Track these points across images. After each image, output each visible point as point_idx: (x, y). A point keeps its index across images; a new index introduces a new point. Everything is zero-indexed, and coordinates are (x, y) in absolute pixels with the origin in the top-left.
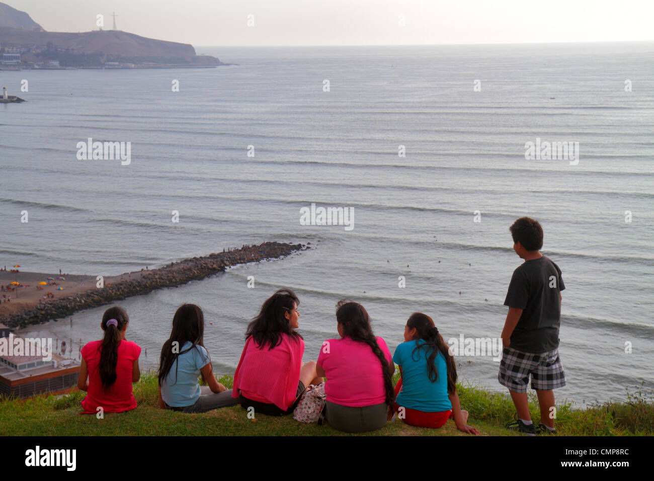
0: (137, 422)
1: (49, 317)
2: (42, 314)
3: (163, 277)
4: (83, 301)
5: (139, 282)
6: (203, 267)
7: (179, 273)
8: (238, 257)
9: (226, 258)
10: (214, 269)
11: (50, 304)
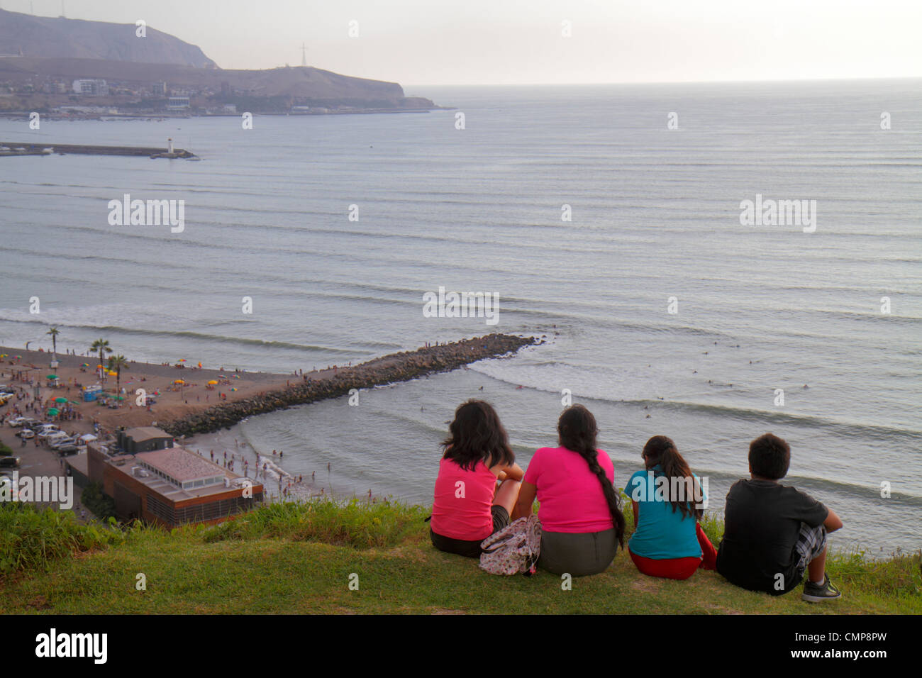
0: (301, 561)
1: (220, 424)
2: (212, 421)
3: (359, 377)
4: (261, 405)
5: (330, 383)
6: (410, 365)
7: (379, 372)
8: (454, 353)
9: (438, 354)
10: (424, 367)
11: (222, 408)
